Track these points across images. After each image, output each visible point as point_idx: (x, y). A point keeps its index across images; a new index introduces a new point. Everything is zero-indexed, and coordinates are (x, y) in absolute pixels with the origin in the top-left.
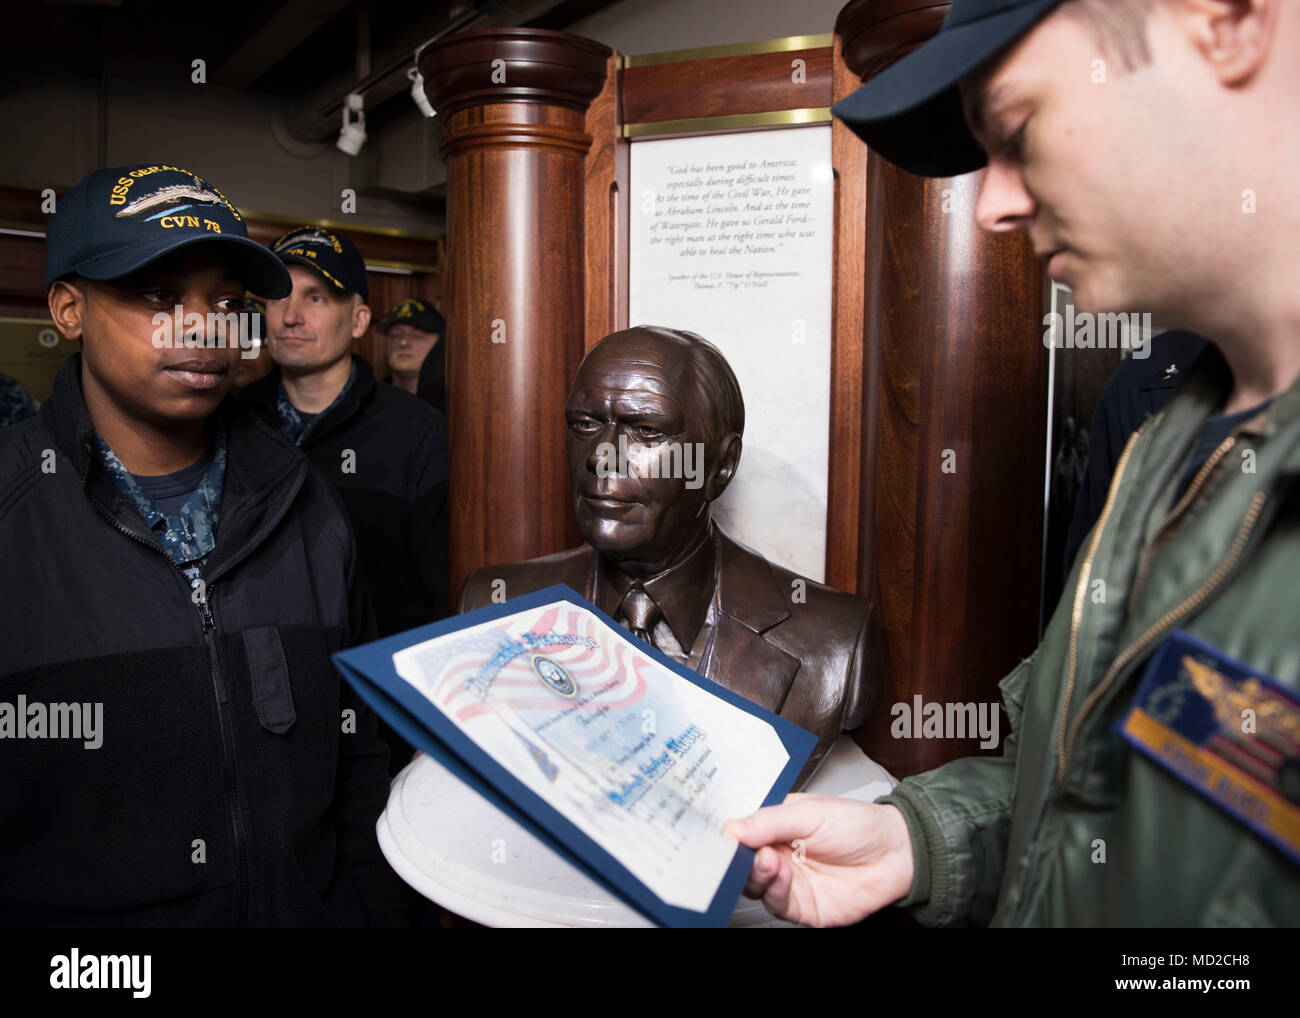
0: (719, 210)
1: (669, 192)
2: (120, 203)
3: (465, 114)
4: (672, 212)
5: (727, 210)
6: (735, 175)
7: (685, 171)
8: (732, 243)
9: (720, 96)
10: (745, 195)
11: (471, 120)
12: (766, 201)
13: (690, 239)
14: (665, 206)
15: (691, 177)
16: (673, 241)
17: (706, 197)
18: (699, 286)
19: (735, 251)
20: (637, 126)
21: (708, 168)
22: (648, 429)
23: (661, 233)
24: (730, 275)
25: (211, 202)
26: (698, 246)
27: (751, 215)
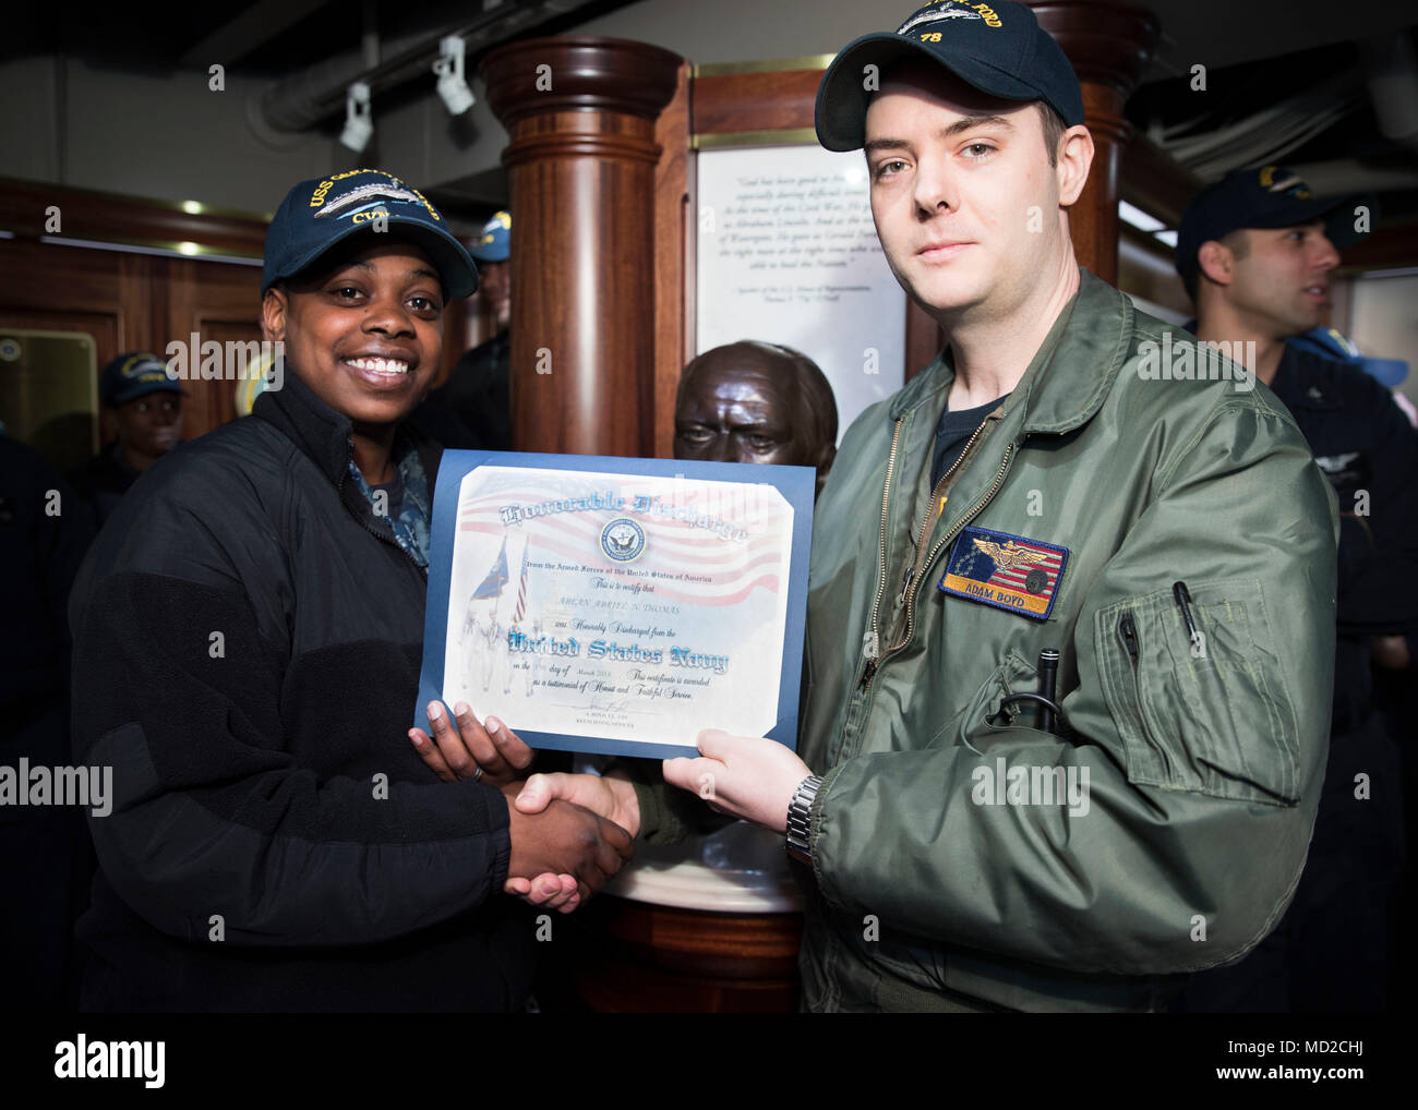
0: (790, 223)
1: (738, 204)
2: (318, 204)
3: (534, 121)
4: (743, 224)
5: (798, 223)
6: (807, 188)
7: (754, 183)
8: (804, 257)
9: (794, 109)
10: (816, 209)
11: (541, 127)
12: (837, 215)
13: (761, 252)
14: (734, 219)
15: (762, 189)
16: (742, 254)
17: (776, 210)
18: (769, 300)
19: (806, 264)
20: (707, 137)
21: (780, 182)
22: (759, 437)
23: (732, 246)
24: (801, 289)
25: (406, 200)
26: (768, 259)
27: (822, 229)
